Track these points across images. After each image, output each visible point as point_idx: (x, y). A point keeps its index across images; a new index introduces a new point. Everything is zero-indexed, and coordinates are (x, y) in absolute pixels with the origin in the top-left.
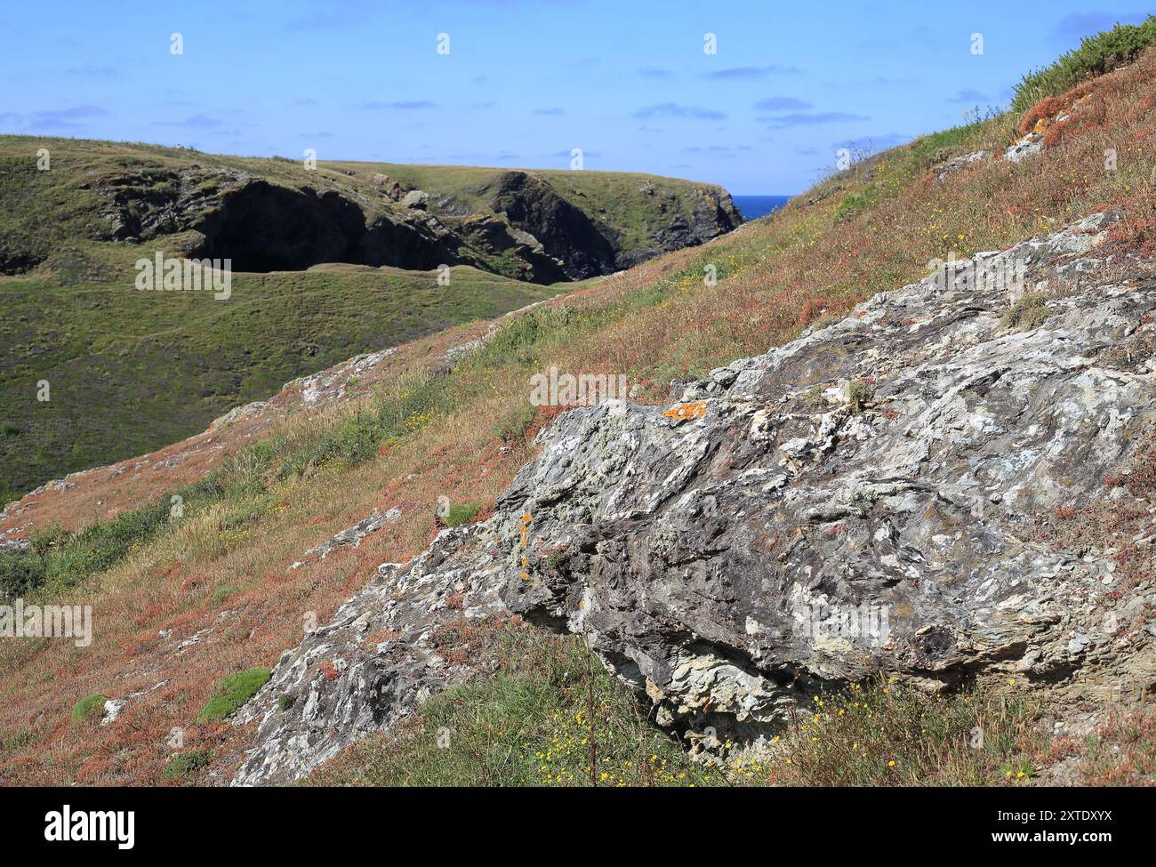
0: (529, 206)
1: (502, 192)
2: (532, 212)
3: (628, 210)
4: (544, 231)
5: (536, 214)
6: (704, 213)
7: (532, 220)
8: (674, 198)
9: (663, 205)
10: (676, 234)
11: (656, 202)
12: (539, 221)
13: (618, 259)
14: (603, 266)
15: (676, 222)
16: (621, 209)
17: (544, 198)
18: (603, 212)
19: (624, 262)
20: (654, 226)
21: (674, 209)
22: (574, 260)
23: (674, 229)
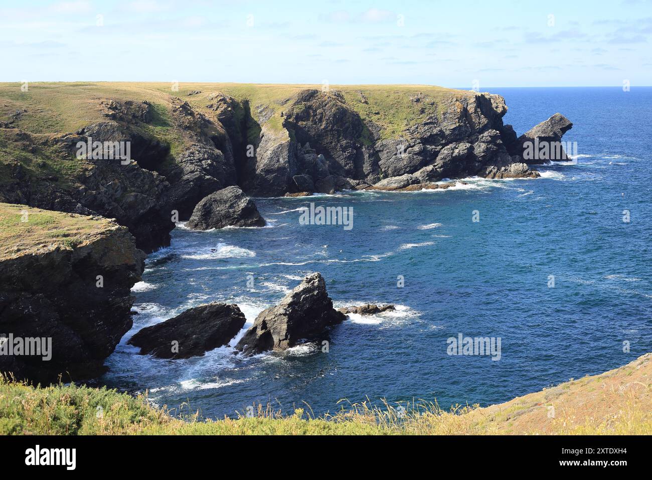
0: (316, 111)
1: (297, 103)
2: (316, 115)
3: (397, 112)
4: (323, 127)
5: (319, 117)
6: (451, 113)
7: (315, 120)
8: (433, 104)
9: (422, 109)
10: (426, 128)
11: (419, 106)
12: (321, 120)
13: (378, 144)
14: (364, 149)
15: (429, 119)
16: (392, 112)
17: (327, 106)
18: (378, 113)
19: (381, 146)
20: (412, 123)
21: (431, 111)
22: (341, 146)
23: (426, 124)
